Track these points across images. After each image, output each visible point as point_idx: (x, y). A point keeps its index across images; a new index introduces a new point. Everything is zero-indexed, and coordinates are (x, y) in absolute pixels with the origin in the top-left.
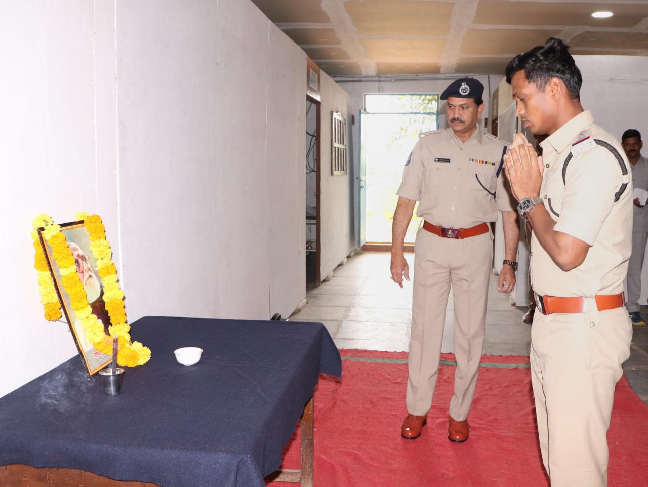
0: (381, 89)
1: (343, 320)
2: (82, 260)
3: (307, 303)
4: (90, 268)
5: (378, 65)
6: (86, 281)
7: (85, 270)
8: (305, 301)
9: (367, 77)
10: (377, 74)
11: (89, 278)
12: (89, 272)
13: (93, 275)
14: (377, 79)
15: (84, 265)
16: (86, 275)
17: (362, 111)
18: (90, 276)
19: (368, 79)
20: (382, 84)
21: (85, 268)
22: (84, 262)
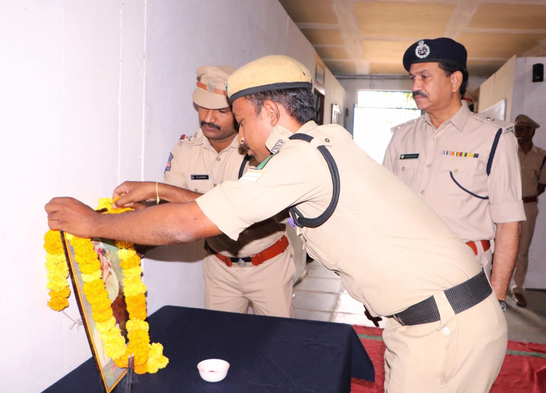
0: (372, 87)
1: (340, 293)
2: (103, 255)
3: (307, 274)
4: (110, 264)
5: (371, 65)
6: (106, 279)
7: (105, 267)
8: (305, 272)
9: (361, 75)
10: (370, 73)
11: (108, 275)
12: (109, 268)
13: (112, 271)
14: (370, 77)
15: (104, 260)
16: (106, 273)
17: (356, 105)
18: (110, 273)
19: (361, 77)
20: (374, 82)
21: (106, 264)
22: (104, 257)
